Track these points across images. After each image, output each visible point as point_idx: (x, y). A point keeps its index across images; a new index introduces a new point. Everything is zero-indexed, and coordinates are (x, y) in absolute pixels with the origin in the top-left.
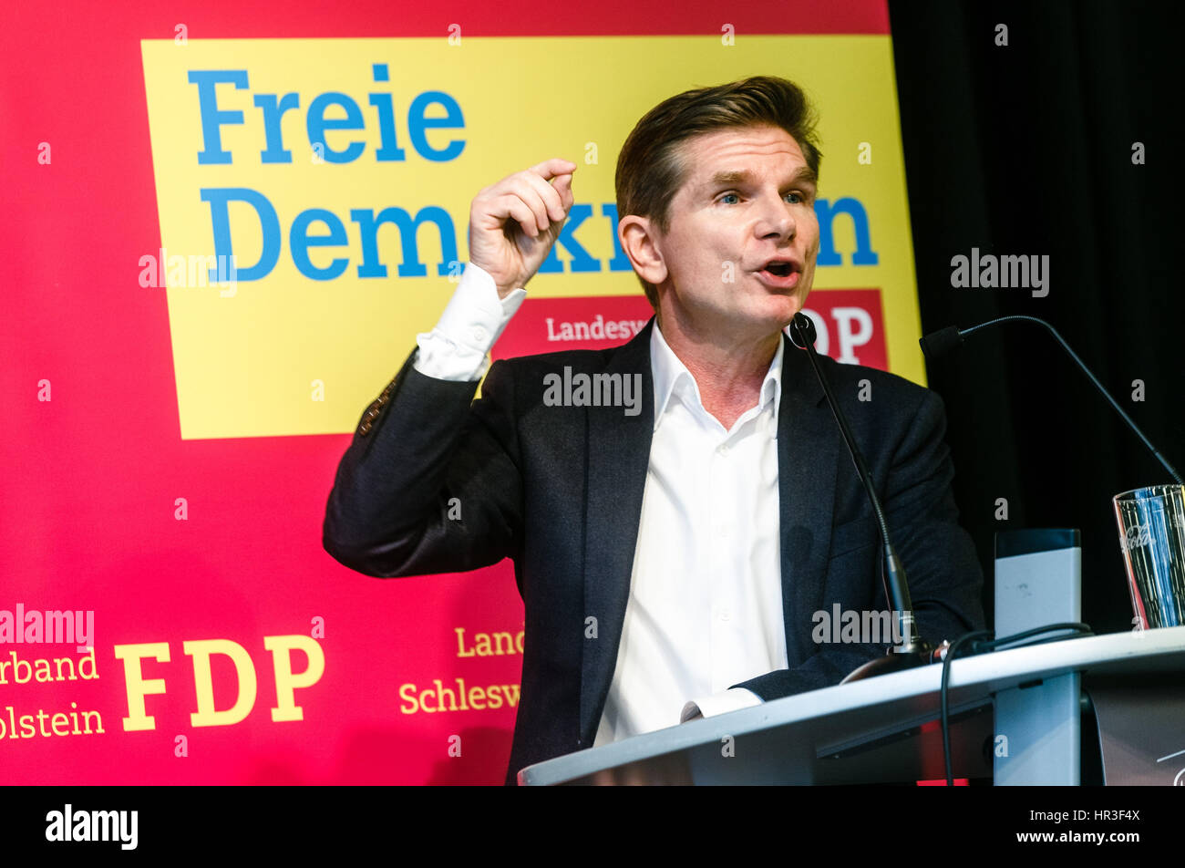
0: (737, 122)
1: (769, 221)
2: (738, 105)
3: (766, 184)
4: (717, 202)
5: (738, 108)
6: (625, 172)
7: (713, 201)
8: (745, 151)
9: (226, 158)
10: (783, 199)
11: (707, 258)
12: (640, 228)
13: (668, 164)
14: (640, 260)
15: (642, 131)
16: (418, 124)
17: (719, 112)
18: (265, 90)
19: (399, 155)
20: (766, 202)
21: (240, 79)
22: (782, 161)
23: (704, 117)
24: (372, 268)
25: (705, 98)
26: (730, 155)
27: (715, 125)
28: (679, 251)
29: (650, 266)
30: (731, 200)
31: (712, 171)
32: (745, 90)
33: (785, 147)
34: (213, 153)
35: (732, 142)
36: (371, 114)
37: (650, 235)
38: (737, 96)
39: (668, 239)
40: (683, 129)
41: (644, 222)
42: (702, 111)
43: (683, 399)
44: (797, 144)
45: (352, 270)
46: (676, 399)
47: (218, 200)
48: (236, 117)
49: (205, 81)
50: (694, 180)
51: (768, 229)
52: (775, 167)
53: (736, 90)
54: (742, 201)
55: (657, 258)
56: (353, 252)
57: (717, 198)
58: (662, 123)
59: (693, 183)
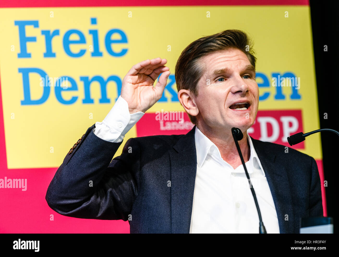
0: (221, 49)
1: (237, 86)
2: (220, 42)
3: (235, 72)
4: (216, 81)
5: (221, 43)
6: (178, 73)
7: (214, 81)
8: (225, 60)
9: (29, 56)
10: (242, 77)
11: (213, 104)
12: (186, 94)
13: (195, 68)
14: (188, 107)
15: (183, 56)
16: (109, 42)
17: (213, 46)
18: (46, 28)
19: (100, 54)
20: (235, 79)
21: (35, 24)
22: (240, 63)
23: (207, 48)
24: (88, 100)
25: (207, 40)
26: (219, 63)
27: (212, 51)
28: (202, 102)
29: (192, 109)
30: (221, 80)
31: (213, 70)
32: (222, 36)
33: (241, 57)
34: (24, 54)
35: (219, 57)
36: (89, 38)
37: (191, 97)
38: (220, 38)
39: (198, 98)
40: (199, 54)
41: (188, 92)
42: (207, 45)
43: (212, 156)
44: (245, 55)
45: (79, 101)
46: (209, 156)
47: (25, 72)
48: (33, 39)
49: (21, 25)
50: (206, 74)
51: (237, 89)
52: (237, 65)
53: (219, 36)
54: (226, 80)
55: (194, 105)
56: (80, 93)
57: (216, 80)
58: (191, 52)
59: (206, 75)
